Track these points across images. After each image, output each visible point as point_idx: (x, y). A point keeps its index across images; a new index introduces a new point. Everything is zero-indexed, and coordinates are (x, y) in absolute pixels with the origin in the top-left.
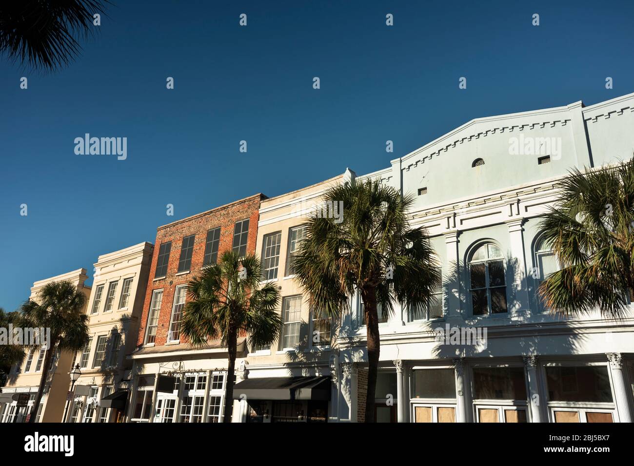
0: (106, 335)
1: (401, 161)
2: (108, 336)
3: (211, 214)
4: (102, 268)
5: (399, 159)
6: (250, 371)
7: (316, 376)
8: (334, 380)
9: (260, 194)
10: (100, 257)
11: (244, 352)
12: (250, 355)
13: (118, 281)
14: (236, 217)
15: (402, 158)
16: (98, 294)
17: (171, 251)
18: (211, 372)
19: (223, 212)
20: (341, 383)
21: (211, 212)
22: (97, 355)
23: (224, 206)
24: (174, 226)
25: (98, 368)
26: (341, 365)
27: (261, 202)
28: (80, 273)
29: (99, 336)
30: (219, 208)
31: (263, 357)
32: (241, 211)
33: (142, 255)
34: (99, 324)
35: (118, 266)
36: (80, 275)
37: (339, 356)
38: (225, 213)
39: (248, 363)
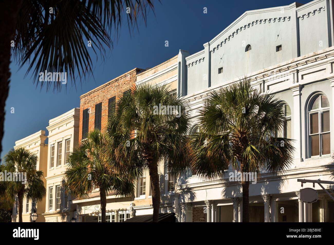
0: (60, 185)
1: (209, 45)
2: (61, 186)
3: (110, 85)
4: (52, 130)
5: (207, 43)
6: (137, 211)
7: (168, 213)
8: (176, 216)
9: (136, 68)
10: (50, 121)
11: (133, 197)
12: (136, 199)
13: (61, 141)
14: (124, 89)
15: (210, 42)
16: (52, 152)
17: (89, 117)
18: (117, 212)
19: (116, 84)
20: (181, 217)
21: (110, 84)
22: (57, 200)
23: (117, 78)
24: (90, 95)
25: (59, 210)
26: (179, 205)
27: (137, 75)
28: (40, 134)
29: (56, 186)
30: (113, 80)
31: (142, 200)
32: (126, 83)
33: (74, 119)
34: (55, 176)
35: (61, 129)
36: (40, 136)
37: (179, 199)
38: (118, 84)
39: (135, 205)
